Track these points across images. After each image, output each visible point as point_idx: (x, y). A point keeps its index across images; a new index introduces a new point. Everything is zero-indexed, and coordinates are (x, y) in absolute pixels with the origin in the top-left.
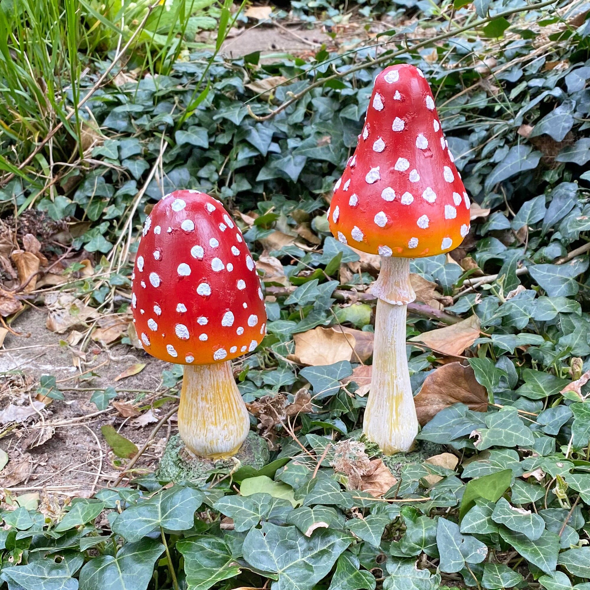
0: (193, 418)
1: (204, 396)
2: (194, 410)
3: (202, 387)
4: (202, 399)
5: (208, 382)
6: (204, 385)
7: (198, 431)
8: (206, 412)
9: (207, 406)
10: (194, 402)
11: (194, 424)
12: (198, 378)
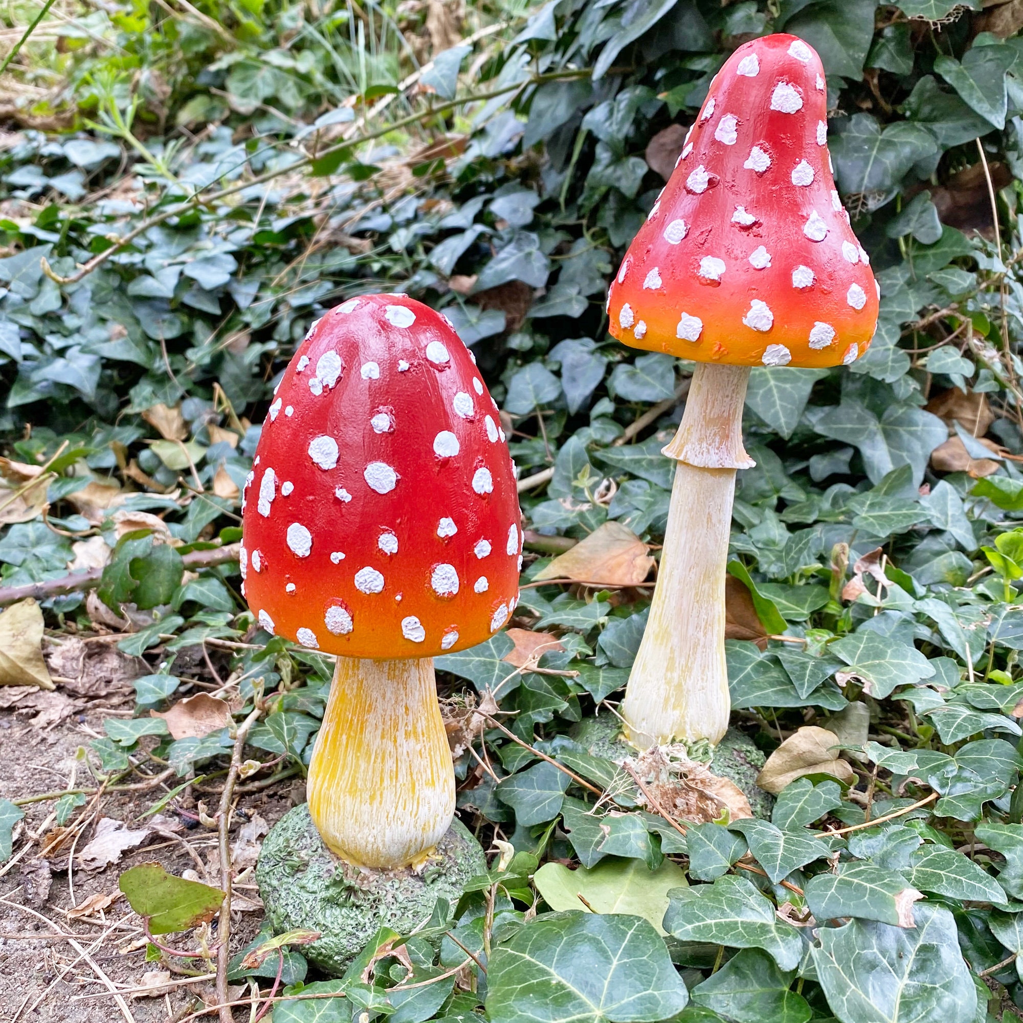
0: (386, 782)
1: (410, 728)
2: (390, 763)
3: (407, 709)
4: (407, 735)
5: (417, 693)
6: (411, 704)
7: (400, 808)
8: (417, 762)
9: (418, 747)
10: (390, 746)
11: (388, 796)
12: (396, 692)
